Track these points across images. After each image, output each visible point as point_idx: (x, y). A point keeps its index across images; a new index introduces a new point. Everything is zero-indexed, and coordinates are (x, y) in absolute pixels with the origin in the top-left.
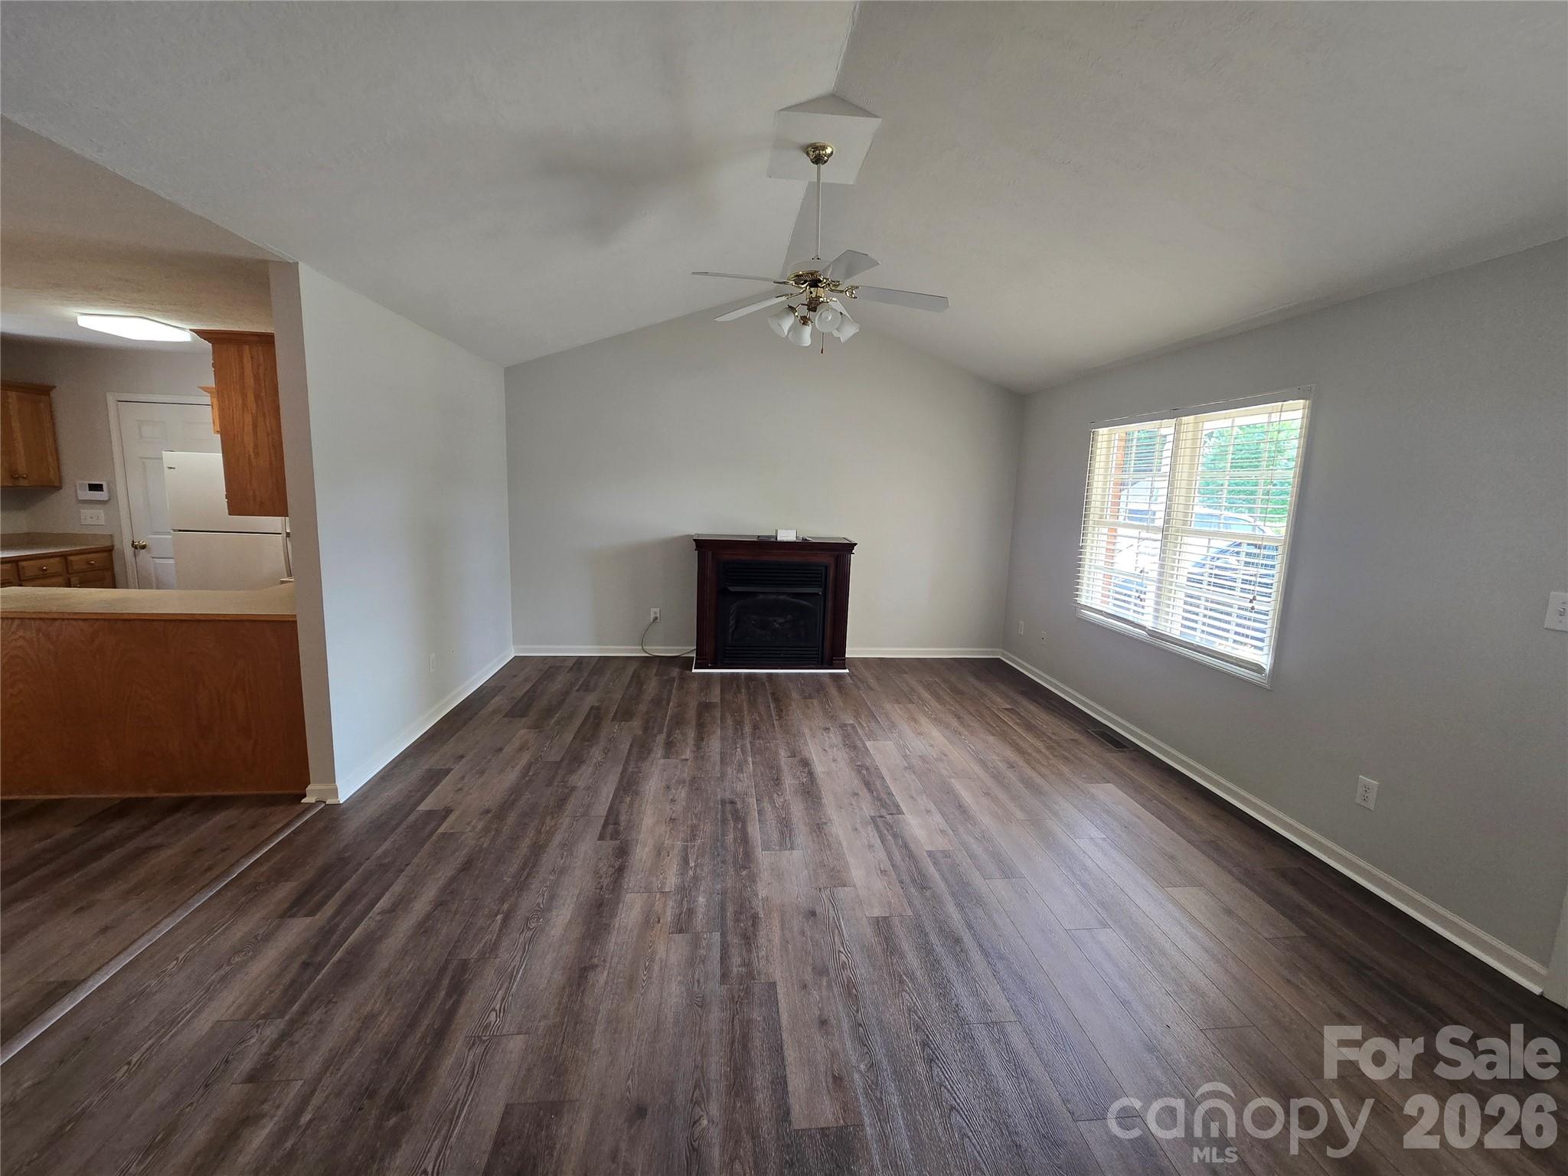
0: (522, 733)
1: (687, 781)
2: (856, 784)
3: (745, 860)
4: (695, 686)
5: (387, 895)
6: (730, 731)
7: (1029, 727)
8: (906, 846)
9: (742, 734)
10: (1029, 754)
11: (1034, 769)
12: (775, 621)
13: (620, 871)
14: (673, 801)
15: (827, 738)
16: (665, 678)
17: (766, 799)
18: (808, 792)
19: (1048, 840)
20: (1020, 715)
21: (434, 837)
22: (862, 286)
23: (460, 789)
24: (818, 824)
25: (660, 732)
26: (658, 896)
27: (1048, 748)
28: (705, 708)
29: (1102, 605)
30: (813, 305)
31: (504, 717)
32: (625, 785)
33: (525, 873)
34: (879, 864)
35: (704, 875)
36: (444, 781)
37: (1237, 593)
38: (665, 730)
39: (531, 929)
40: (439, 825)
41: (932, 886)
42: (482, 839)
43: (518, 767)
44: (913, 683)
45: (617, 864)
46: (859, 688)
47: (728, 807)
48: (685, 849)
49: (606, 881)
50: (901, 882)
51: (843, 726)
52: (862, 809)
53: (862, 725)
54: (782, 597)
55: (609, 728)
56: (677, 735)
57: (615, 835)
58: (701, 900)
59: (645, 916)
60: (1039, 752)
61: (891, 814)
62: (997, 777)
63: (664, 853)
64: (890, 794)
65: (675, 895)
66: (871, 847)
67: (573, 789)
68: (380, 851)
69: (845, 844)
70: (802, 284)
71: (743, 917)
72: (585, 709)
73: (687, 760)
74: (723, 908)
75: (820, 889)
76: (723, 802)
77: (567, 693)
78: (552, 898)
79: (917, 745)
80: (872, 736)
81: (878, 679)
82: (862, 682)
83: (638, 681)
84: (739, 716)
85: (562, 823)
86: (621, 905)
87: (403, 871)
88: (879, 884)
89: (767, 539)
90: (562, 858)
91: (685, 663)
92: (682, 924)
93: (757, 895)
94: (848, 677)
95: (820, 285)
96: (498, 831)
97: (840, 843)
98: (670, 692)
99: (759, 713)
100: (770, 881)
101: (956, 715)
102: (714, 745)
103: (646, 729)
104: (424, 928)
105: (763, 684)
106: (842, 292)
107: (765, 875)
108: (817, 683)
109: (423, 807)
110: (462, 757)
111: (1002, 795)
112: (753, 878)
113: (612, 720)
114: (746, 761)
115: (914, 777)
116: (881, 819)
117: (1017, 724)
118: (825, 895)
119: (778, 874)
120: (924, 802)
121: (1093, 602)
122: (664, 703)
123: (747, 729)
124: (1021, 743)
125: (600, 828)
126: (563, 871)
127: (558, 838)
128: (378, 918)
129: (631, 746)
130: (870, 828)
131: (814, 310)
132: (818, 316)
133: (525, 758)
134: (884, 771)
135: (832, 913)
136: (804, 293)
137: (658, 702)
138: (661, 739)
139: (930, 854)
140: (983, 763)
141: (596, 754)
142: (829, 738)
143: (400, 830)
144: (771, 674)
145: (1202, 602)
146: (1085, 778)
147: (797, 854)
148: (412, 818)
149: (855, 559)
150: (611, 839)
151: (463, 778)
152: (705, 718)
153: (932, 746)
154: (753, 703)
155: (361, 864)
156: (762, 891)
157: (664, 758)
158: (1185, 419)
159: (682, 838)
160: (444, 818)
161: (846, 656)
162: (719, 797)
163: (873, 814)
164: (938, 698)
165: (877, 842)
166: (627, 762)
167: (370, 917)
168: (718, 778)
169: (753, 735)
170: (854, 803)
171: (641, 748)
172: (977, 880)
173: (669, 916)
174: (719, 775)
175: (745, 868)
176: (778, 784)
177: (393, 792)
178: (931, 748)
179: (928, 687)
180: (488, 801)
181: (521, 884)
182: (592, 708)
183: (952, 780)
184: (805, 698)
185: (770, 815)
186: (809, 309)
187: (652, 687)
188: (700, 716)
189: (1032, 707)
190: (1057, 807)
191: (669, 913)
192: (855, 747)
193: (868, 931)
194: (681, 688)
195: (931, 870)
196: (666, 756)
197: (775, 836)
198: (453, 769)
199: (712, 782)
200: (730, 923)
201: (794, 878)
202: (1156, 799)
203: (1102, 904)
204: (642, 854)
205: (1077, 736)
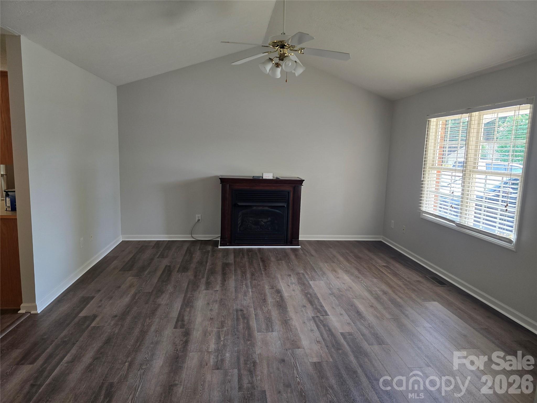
0: (130, 279)
1: (218, 301)
2: (305, 302)
3: (249, 337)
4: (220, 255)
5: (69, 355)
6: (240, 276)
7: (395, 275)
8: (330, 330)
9: (246, 278)
10: (395, 288)
11: (397, 295)
12: (262, 221)
13: (186, 343)
14: (211, 310)
15: (289, 280)
16: (204, 251)
17: (259, 309)
18: (280, 305)
19: (401, 327)
20: (391, 269)
21: (90, 328)
22: (306, 48)
23: (100, 306)
24: (285, 320)
25: (203, 277)
26: (206, 353)
27: (405, 285)
28: (226, 266)
29: (434, 211)
30: (282, 57)
31: (119, 271)
32: (186, 303)
33: (138, 344)
34: (316, 339)
35: (228, 344)
36: (91, 302)
37: (500, 203)
38: (205, 276)
39: (143, 369)
40: (91, 323)
41: (342, 348)
42: (115, 329)
43: (129, 295)
44: (335, 253)
45: (184, 339)
46: (306, 256)
47: (240, 313)
48: (218, 332)
49: (179, 347)
50: (327, 346)
51: (298, 274)
52: (307, 313)
53: (308, 274)
54: (267, 208)
55: (176, 276)
56: (212, 279)
57: (183, 326)
58: (227, 355)
59: (200, 362)
60: (400, 286)
61: (322, 316)
62: (377, 298)
63: (208, 334)
64: (322, 306)
65: (214, 353)
66: (312, 330)
67: (159, 305)
68: (62, 335)
69: (299, 329)
70: (276, 47)
71: (249, 362)
72: (163, 266)
73: (218, 291)
74: (238, 359)
75: (287, 349)
76: (237, 311)
77: (152, 259)
78: (153, 355)
79: (336, 283)
80: (313, 279)
81: (316, 251)
82: (308, 252)
83: (190, 252)
84: (244, 269)
85: (155, 321)
86: (187, 358)
87: (75, 344)
88: (316, 347)
89: (258, 178)
90: (156, 337)
91: (215, 243)
92: (218, 366)
93: (255, 353)
94: (301, 250)
95: (285, 47)
96: (122, 326)
97: (296, 329)
98: (207, 257)
99: (255, 268)
100: (261, 346)
101: (357, 269)
102: (232, 283)
103: (195, 276)
104: (90, 369)
105: (256, 254)
106: (296, 51)
107: (259, 344)
108: (285, 254)
109: (82, 314)
110: (99, 291)
111: (379, 307)
112: (253, 345)
113: (178, 272)
114: (248, 291)
115: (334, 298)
116: (317, 318)
117: (389, 273)
118: (289, 352)
119: (265, 343)
120: (339, 310)
121: (429, 209)
122: (204, 263)
123: (248, 276)
124: (391, 283)
125: (174, 323)
126: (157, 343)
127: (153, 328)
128: (66, 365)
129: (188, 284)
130: (311, 322)
131: (282, 60)
132: (284, 64)
133: (133, 291)
134: (319, 295)
135: (293, 361)
136: (277, 51)
137: (201, 263)
138: (204, 281)
139: (342, 334)
140: (370, 292)
141: (170, 288)
142: (291, 280)
143: (71, 325)
144: (260, 248)
145: (483, 208)
146: (423, 299)
147: (275, 334)
148: (76, 320)
149: (304, 189)
150: (181, 328)
151: (101, 301)
152: (226, 270)
153: (344, 283)
154: (251, 263)
155: (53, 341)
156: (258, 351)
157: (206, 290)
158: (474, 114)
159: (217, 328)
160: (94, 320)
161: (299, 240)
162: (235, 308)
163: (313, 316)
164: (348, 260)
165: (315, 328)
166: (187, 291)
167: (61, 365)
168: (234, 299)
169: (251, 278)
170: (304, 310)
171: (194, 285)
172: (365, 345)
173: (212, 362)
174: (234, 298)
175: (249, 340)
176: (265, 302)
177: (64, 308)
178: (344, 285)
179: (343, 255)
180: (116, 311)
181: (137, 348)
182: (166, 266)
183: (354, 300)
184: (278, 260)
185: (261, 316)
186: (280, 60)
187: (197, 255)
188: (223, 269)
189: (397, 265)
190: (407, 313)
191: (212, 361)
192: (304, 284)
193: (311, 368)
194: (213, 255)
195: (343, 341)
196: (207, 289)
197: (264, 326)
198: (95, 296)
199: (231, 301)
200: (242, 365)
201: (273, 345)
202: (459, 309)
203: (427, 357)
204: (196, 334)
205: (420, 279)
